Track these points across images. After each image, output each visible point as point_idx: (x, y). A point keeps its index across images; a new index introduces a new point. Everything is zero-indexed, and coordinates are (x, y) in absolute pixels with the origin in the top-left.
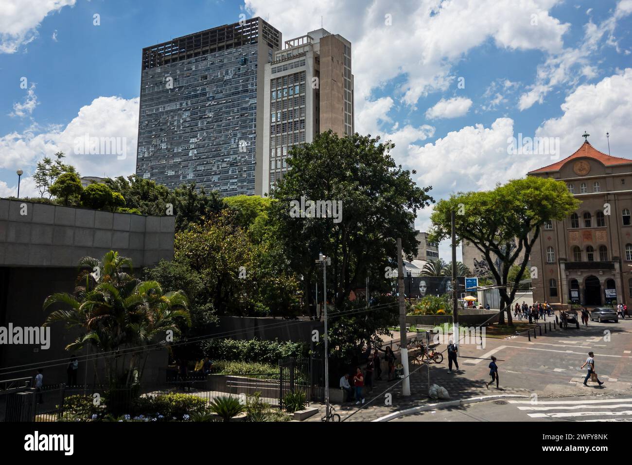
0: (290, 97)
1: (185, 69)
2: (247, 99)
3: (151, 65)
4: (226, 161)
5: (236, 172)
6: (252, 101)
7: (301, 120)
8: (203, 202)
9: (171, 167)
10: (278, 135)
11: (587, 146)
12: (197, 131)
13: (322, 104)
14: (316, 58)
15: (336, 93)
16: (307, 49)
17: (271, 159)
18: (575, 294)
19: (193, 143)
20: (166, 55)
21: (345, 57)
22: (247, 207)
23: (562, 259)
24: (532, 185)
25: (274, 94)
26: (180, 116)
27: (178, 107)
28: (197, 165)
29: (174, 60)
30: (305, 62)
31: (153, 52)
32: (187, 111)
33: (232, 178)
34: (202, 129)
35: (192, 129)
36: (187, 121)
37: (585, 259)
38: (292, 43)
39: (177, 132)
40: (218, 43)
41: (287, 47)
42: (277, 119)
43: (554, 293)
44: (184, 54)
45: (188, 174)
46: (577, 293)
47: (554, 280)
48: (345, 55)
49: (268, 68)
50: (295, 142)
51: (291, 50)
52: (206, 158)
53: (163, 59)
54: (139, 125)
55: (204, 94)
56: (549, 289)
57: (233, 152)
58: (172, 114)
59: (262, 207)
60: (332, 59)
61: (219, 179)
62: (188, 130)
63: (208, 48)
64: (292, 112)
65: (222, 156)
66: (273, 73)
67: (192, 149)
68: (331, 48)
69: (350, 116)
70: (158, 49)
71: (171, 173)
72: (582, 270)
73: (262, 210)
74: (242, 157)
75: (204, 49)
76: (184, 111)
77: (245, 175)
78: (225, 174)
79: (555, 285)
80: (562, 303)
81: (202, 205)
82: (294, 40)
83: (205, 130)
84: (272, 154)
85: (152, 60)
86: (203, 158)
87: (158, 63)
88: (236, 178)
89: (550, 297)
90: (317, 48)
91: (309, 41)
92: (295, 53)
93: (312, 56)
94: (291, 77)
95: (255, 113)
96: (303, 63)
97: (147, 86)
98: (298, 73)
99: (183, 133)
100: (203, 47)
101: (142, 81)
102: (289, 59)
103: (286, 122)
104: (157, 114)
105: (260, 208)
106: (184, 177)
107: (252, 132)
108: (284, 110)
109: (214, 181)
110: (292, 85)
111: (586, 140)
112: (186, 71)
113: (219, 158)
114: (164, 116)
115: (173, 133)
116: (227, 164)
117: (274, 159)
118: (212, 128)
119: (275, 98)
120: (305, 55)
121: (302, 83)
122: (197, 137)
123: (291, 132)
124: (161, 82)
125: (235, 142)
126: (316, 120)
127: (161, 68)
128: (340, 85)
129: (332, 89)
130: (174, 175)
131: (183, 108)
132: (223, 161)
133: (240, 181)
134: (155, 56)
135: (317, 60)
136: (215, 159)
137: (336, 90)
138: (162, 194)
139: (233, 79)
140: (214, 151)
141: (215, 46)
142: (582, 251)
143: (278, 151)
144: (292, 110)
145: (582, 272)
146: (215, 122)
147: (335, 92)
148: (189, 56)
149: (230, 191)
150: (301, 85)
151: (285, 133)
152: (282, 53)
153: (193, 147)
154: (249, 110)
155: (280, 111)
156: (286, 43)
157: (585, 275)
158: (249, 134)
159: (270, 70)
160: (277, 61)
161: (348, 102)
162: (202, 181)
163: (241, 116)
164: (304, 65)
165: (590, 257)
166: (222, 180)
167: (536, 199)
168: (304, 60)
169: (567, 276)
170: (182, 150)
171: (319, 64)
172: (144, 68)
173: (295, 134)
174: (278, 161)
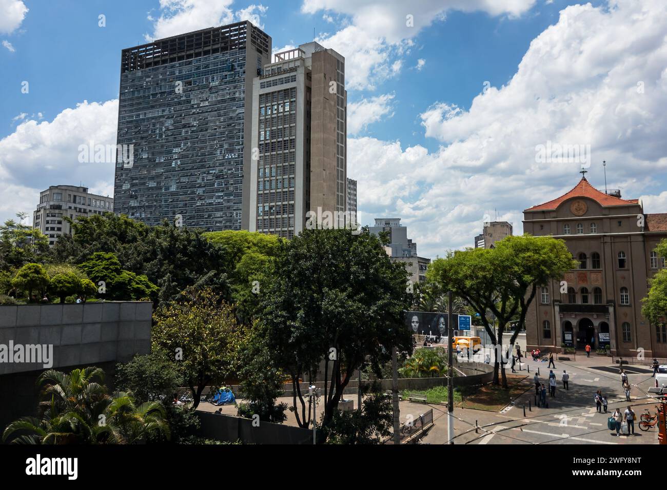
0: (279, 115)
1: (168, 73)
2: (234, 108)
3: (131, 67)
4: (211, 173)
5: (222, 185)
6: (239, 111)
7: (291, 140)
8: (186, 243)
9: (152, 178)
10: (266, 154)
11: (584, 183)
12: (180, 140)
13: (314, 123)
14: (307, 74)
15: (329, 112)
16: (298, 63)
17: (259, 180)
18: (568, 337)
19: (176, 153)
20: (147, 57)
21: (338, 73)
22: (233, 244)
23: (557, 301)
24: (531, 248)
25: (263, 110)
26: (162, 124)
27: (160, 115)
28: (181, 177)
29: (156, 63)
30: (295, 78)
31: (133, 54)
32: (170, 118)
33: (218, 191)
34: (186, 139)
35: (175, 138)
36: (169, 130)
37: (579, 301)
38: (282, 56)
39: (158, 140)
40: (204, 47)
41: (277, 61)
42: (265, 137)
43: (547, 334)
44: (167, 57)
45: (171, 186)
46: (570, 335)
47: (548, 322)
48: (338, 71)
49: (257, 82)
50: (285, 162)
51: (281, 64)
52: (190, 169)
53: (144, 62)
54: (118, 133)
55: (189, 102)
56: (542, 331)
57: (219, 164)
58: (153, 121)
59: (249, 243)
60: (325, 77)
61: (204, 192)
62: (171, 138)
63: (192, 52)
64: (281, 131)
65: (208, 167)
66: (262, 88)
67: (176, 159)
68: (323, 64)
69: (342, 135)
70: (138, 51)
71: (152, 184)
72: (577, 313)
73: (249, 248)
74: (229, 170)
75: (188, 53)
76: (167, 118)
77: (231, 189)
78: (210, 186)
79: (549, 327)
80: (556, 345)
81: (185, 246)
82: (284, 53)
83: (189, 139)
84: (260, 174)
85: (132, 63)
86: (187, 170)
87: (139, 66)
88: (222, 191)
89: (544, 339)
90: (309, 63)
91: (300, 55)
92: (286, 67)
93: (304, 72)
94: (281, 93)
95: (243, 123)
96: (294, 79)
97: (126, 91)
98: (288, 89)
99: (166, 142)
100: (187, 50)
101: (121, 84)
102: (279, 74)
103: (275, 140)
104: (138, 121)
105: (247, 245)
106: (167, 188)
107: (239, 143)
108: (273, 128)
109: (199, 193)
110: (282, 102)
111: (584, 177)
112: (169, 75)
113: (204, 170)
114: (145, 123)
115: (155, 142)
116: (213, 176)
117: (262, 179)
118: (197, 138)
119: (264, 114)
120: (296, 71)
121: (292, 100)
122: (180, 146)
123: (281, 152)
124: (142, 87)
125: (221, 154)
126: (307, 139)
127: (142, 72)
128: (333, 103)
129: (325, 108)
130: (156, 187)
131: (165, 115)
132: (209, 173)
133: (226, 195)
134: (136, 58)
135: (308, 76)
136: (199, 171)
137: (328, 109)
138: (141, 233)
139: (219, 86)
140: (199, 162)
141: (200, 50)
142: (577, 293)
143: (266, 171)
144: (281, 128)
145: (576, 315)
146: (200, 131)
147: (327, 112)
148: (173, 60)
149: (216, 205)
150: (292, 102)
151: (274, 153)
152: (272, 66)
153: (177, 157)
154: (237, 120)
155: (269, 129)
156: (276, 55)
157: (579, 318)
158: (236, 145)
159: (259, 85)
160: (266, 75)
161: (340, 120)
162: (185, 193)
163: (228, 126)
164: (295, 81)
165: (585, 299)
166: (207, 193)
167: (535, 263)
168: (295, 76)
169: (561, 318)
170: (164, 160)
171: (311, 80)
172: (123, 70)
173: (285, 153)
174: (266, 182)
